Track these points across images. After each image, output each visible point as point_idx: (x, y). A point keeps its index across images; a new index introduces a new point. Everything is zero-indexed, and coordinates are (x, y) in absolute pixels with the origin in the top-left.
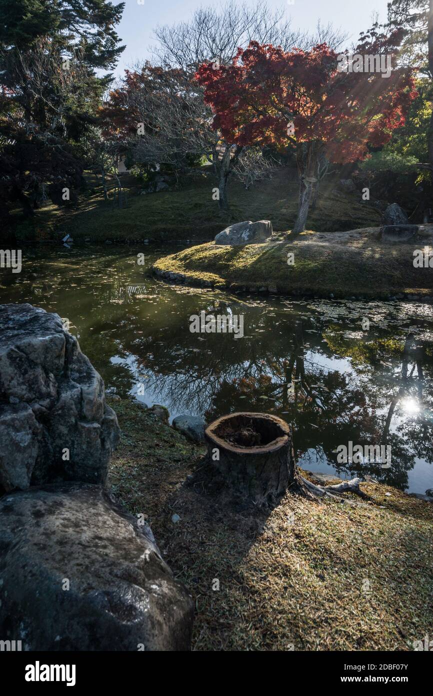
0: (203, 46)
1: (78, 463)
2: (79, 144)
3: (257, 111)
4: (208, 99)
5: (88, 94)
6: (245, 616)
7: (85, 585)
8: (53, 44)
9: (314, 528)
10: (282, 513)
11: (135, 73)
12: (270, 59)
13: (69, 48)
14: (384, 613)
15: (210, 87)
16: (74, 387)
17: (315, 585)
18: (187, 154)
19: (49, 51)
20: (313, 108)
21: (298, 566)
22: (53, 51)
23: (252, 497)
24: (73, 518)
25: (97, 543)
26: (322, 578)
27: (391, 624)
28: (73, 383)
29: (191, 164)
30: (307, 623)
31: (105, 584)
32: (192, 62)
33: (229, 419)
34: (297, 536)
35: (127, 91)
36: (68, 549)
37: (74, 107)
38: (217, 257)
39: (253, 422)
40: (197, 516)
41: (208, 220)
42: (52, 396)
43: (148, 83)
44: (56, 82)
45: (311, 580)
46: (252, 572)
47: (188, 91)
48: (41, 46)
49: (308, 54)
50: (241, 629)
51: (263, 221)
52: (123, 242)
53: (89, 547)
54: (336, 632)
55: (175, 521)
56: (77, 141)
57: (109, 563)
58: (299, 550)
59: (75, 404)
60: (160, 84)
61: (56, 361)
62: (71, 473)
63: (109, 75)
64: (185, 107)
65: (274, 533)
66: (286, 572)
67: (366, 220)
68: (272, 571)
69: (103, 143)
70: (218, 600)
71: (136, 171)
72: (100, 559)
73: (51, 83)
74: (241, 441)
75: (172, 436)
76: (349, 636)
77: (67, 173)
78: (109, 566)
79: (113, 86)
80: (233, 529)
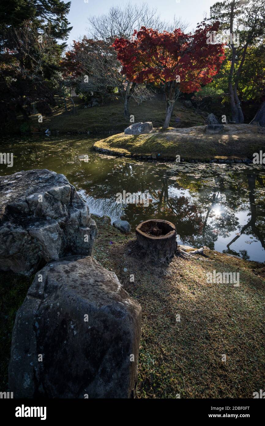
0: (115, 28)
1: (79, 247)
2: (50, 81)
3: (145, 64)
4: (120, 58)
5: (54, 54)
6: (162, 312)
7: (99, 304)
8: (33, 25)
9: (188, 272)
10: (173, 266)
11: (78, 42)
12: (151, 37)
13: (42, 27)
14: (221, 307)
15: (120, 51)
16: (76, 211)
17: (191, 297)
18: (108, 87)
19: (31, 29)
20: (173, 63)
21: (183, 289)
22: (33, 29)
23: (159, 259)
24: (83, 273)
25: (97, 284)
26: (194, 294)
27: (225, 312)
28: (75, 209)
29: (110, 92)
30: (189, 314)
31: (107, 302)
32: (109, 37)
33: (146, 223)
34: (181, 276)
35: (75, 52)
36: (85, 287)
37: (47, 61)
38: (126, 141)
39: (157, 224)
40: (135, 269)
41: (120, 121)
42: (66, 216)
43: (86, 48)
44: (36, 47)
45: (189, 294)
46: (163, 292)
47: (107, 53)
48: (27, 26)
49: (171, 34)
50: (161, 317)
51: (148, 122)
52: (76, 133)
53: (95, 286)
54: (202, 316)
55: (125, 271)
56: (49, 79)
57: (106, 293)
58: (182, 282)
59: (78, 219)
60: (92, 49)
61: (67, 198)
62: (75, 251)
63: (64, 43)
64: (106, 61)
65: (170, 274)
66: (178, 292)
67: (198, 122)
68: (172, 292)
69: (63, 80)
70: (149, 305)
71: (81, 96)
72: (101, 291)
73: (33, 47)
74: (153, 233)
75: (114, 231)
76: (207, 318)
77: (45, 96)
78: (106, 294)
79: (67, 50)
80: (152, 274)
